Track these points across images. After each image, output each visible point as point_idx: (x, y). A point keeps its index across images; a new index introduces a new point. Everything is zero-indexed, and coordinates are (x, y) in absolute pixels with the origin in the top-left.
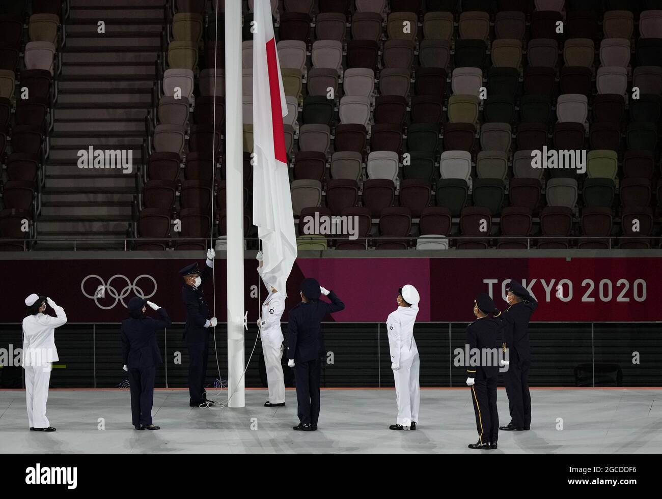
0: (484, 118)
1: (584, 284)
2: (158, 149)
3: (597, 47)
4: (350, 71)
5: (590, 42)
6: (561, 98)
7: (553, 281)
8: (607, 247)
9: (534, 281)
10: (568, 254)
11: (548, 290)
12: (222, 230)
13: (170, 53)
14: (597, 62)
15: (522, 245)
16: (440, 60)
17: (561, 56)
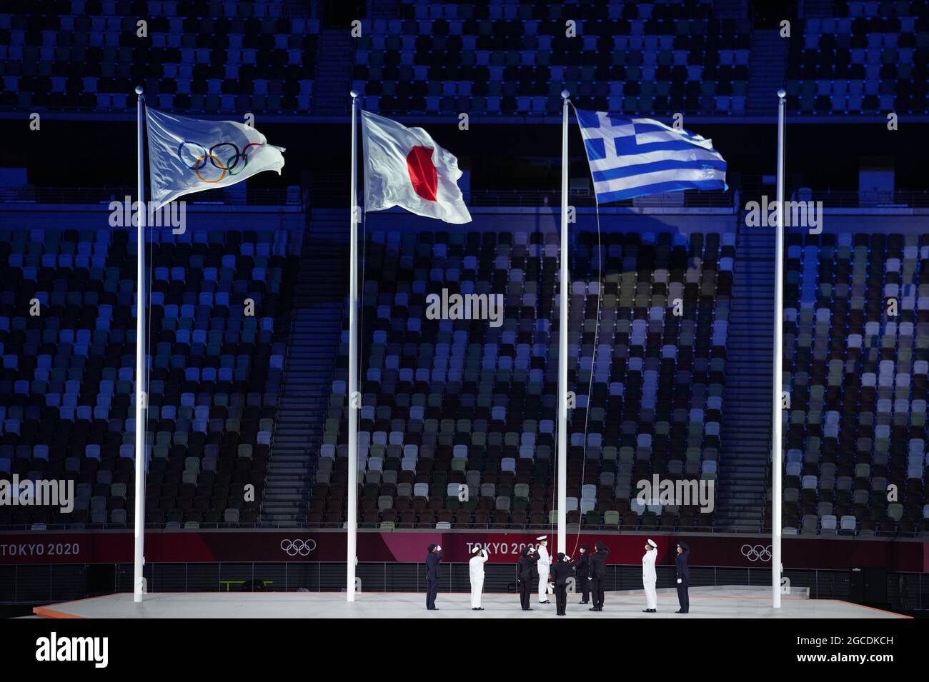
0: (467, 469)
1: (513, 546)
2: (318, 481)
3: (520, 436)
4: (406, 446)
5: (517, 434)
6: (503, 460)
7: (498, 544)
8: (523, 529)
9: (490, 544)
10: (506, 532)
11: (496, 548)
12: (345, 519)
13: (324, 437)
14: (520, 443)
15: (484, 527)
16: (449, 441)
17: (503, 440)
